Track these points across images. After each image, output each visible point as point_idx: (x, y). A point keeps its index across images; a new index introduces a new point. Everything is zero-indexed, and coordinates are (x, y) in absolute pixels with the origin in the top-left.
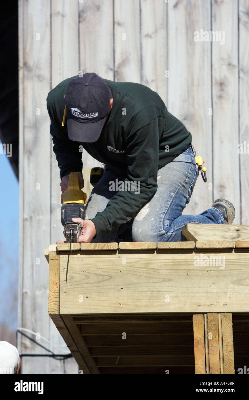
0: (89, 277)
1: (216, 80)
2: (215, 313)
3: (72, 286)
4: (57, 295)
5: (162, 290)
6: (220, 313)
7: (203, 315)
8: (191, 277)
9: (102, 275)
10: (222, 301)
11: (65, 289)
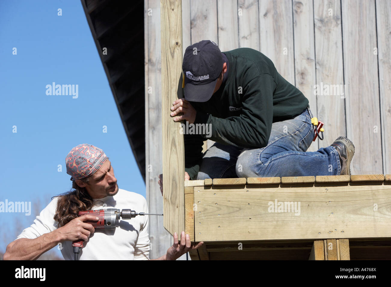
0: (221, 209)
1: (298, 71)
2: (334, 239)
3: (206, 217)
4: (192, 225)
5: (287, 219)
6: (338, 239)
7: (323, 241)
8: (312, 208)
9: (232, 207)
10: (340, 228)
11: (200, 220)
